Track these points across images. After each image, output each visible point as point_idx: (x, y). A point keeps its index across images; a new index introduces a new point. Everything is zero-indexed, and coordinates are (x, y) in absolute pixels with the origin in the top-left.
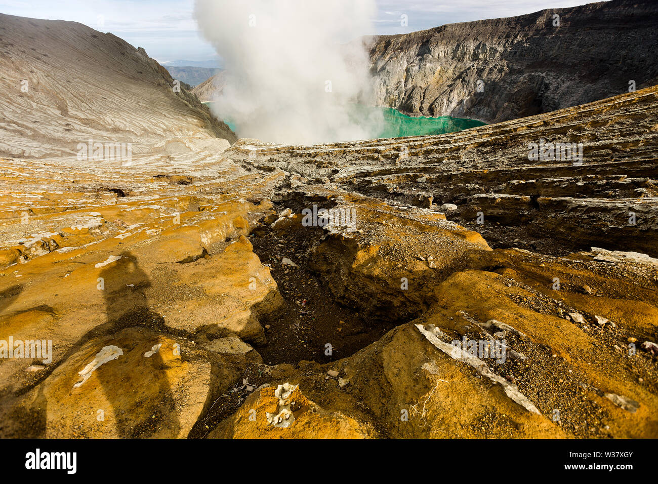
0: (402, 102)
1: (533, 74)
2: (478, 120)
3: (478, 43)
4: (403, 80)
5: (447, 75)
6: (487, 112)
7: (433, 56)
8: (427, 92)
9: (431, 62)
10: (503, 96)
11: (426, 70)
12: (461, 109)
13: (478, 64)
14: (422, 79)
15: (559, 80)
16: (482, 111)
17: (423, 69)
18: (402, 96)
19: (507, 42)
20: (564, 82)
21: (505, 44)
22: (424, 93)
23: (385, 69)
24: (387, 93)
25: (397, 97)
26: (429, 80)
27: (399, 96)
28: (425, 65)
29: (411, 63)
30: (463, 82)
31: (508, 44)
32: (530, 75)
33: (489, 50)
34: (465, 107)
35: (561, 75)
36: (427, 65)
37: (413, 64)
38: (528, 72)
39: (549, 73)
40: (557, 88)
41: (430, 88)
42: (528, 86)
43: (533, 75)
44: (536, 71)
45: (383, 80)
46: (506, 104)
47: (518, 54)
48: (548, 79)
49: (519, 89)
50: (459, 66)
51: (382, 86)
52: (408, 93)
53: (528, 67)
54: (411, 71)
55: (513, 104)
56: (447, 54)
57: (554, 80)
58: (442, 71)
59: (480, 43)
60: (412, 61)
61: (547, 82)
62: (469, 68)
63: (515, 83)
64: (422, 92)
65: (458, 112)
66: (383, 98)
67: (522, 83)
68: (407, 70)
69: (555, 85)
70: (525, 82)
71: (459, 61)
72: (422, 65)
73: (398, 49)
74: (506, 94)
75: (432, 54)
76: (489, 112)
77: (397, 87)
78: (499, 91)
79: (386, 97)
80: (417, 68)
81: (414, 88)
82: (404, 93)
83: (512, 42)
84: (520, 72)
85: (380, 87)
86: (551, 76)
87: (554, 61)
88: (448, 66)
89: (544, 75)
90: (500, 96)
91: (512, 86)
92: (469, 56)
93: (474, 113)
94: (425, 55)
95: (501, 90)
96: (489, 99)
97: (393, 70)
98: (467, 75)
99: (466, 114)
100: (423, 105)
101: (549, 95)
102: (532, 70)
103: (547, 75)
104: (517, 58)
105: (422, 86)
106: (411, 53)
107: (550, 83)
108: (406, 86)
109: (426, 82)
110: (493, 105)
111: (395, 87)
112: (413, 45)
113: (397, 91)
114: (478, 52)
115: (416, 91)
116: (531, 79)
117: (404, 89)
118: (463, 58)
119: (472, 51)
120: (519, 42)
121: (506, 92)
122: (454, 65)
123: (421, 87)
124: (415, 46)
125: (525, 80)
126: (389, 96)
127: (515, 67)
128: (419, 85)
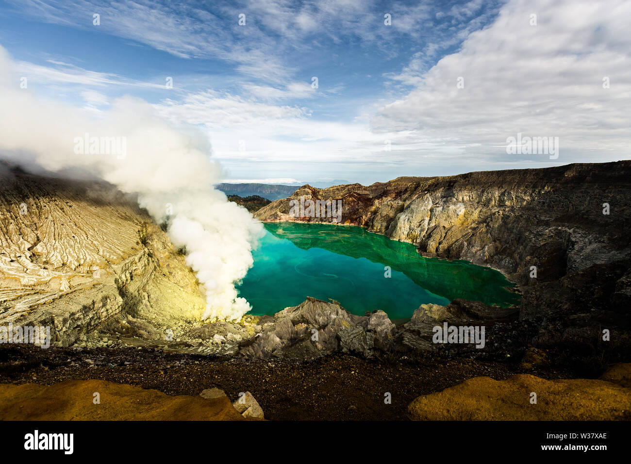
0: (423, 239)
1: (560, 228)
2: (499, 270)
3: (503, 190)
4: (427, 219)
5: (472, 218)
6: (509, 262)
7: (456, 199)
8: (449, 233)
9: (455, 204)
10: (528, 247)
11: (450, 212)
12: (482, 255)
13: (504, 210)
14: (446, 220)
15: (587, 240)
16: (504, 261)
17: (446, 211)
18: (424, 233)
19: (533, 192)
20: (590, 243)
21: (532, 194)
22: (446, 233)
23: (410, 207)
24: (410, 229)
25: (419, 234)
26: (453, 221)
27: (420, 234)
28: (449, 207)
29: (436, 204)
30: (488, 227)
31: (535, 194)
32: (557, 229)
33: (516, 198)
34: (486, 253)
35: (589, 234)
36: (450, 208)
37: (437, 205)
38: (555, 226)
39: (576, 230)
40: (582, 249)
41: (453, 229)
42: (555, 240)
43: (560, 230)
44: (563, 226)
45: (407, 217)
46: (529, 257)
47: (546, 204)
48: (575, 237)
49: (545, 242)
50: (484, 210)
51: (406, 222)
52: (429, 232)
53: (556, 220)
54: (435, 211)
55: (536, 259)
56: (472, 198)
57: (581, 239)
58: (466, 213)
59: (505, 191)
60: (437, 202)
61: (574, 239)
62: (494, 214)
63: (540, 235)
64: (444, 232)
65: (478, 258)
66: (406, 233)
67: (549, 237)
68: (431, 210)
69: (581, 244)
70: (552, 236)
71: (485, 206)
72: (445, 206)
73: (426, 190)
74: (531, 246)
75: (456, 197)
76: (511, 264)
77: (420, 225)
78: (524, 241)
79: (408, 233)
80: (441, 208)
81: (436, 227)
82: (425, 231)
83: (539, 192)
84: (547, 224)
85: (404, 223)
86: (579, 233)
87: (585, 216)
88: (473, 210)
89: (571, 231)
90: (525, 247)
91: (538, 239)
92: (495, 202)
93: (496, 262)
94: (449, 198)
95: (526, 241)
96: (513, 248)
97: (417, 209)
98: (492, 221)
99: (486, 262)
100: (440, 246)
101: (573, 255)
102: (559, 223)
103: (574, 231)
104: (545, 208)
105: (446, 226)
106: (437, 195)
107: (576, 242)
108: (429, 224)
109: (449, 222)
110: (516, 256)
111: (418, 224)
112: (440, 188)
113: (420, 229)
114: (504, 199)
115: (438, 230)
116: (559, 233)
117: (426, 227)
118: (489, 203)
119: (498, 198)
120: (546, 193)
121: (531, 244)
122: (479, 209)
123: (444, 227)
124: (441, 189)
125: (552, 234)
126: (412, 232)
127: (543, 218)
128: (442, 225)
